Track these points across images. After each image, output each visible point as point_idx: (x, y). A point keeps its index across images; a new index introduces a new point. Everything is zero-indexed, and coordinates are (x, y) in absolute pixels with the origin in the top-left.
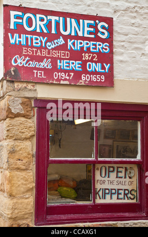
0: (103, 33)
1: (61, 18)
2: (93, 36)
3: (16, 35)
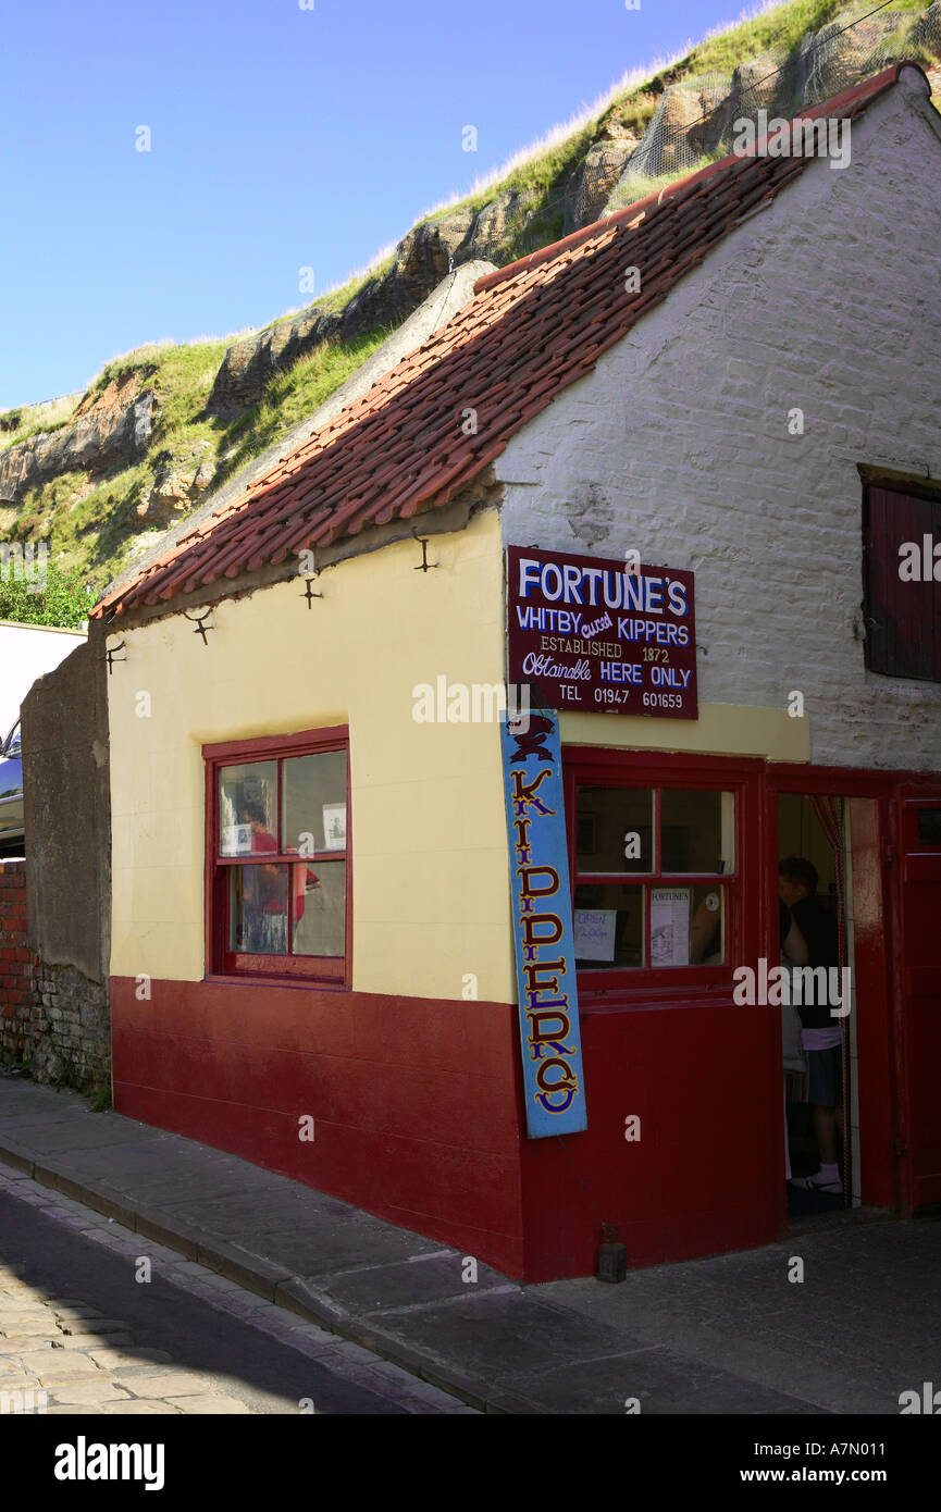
0: (677, 605)
1: (606, 572)
2: (660, 611)
3: (530, 610)
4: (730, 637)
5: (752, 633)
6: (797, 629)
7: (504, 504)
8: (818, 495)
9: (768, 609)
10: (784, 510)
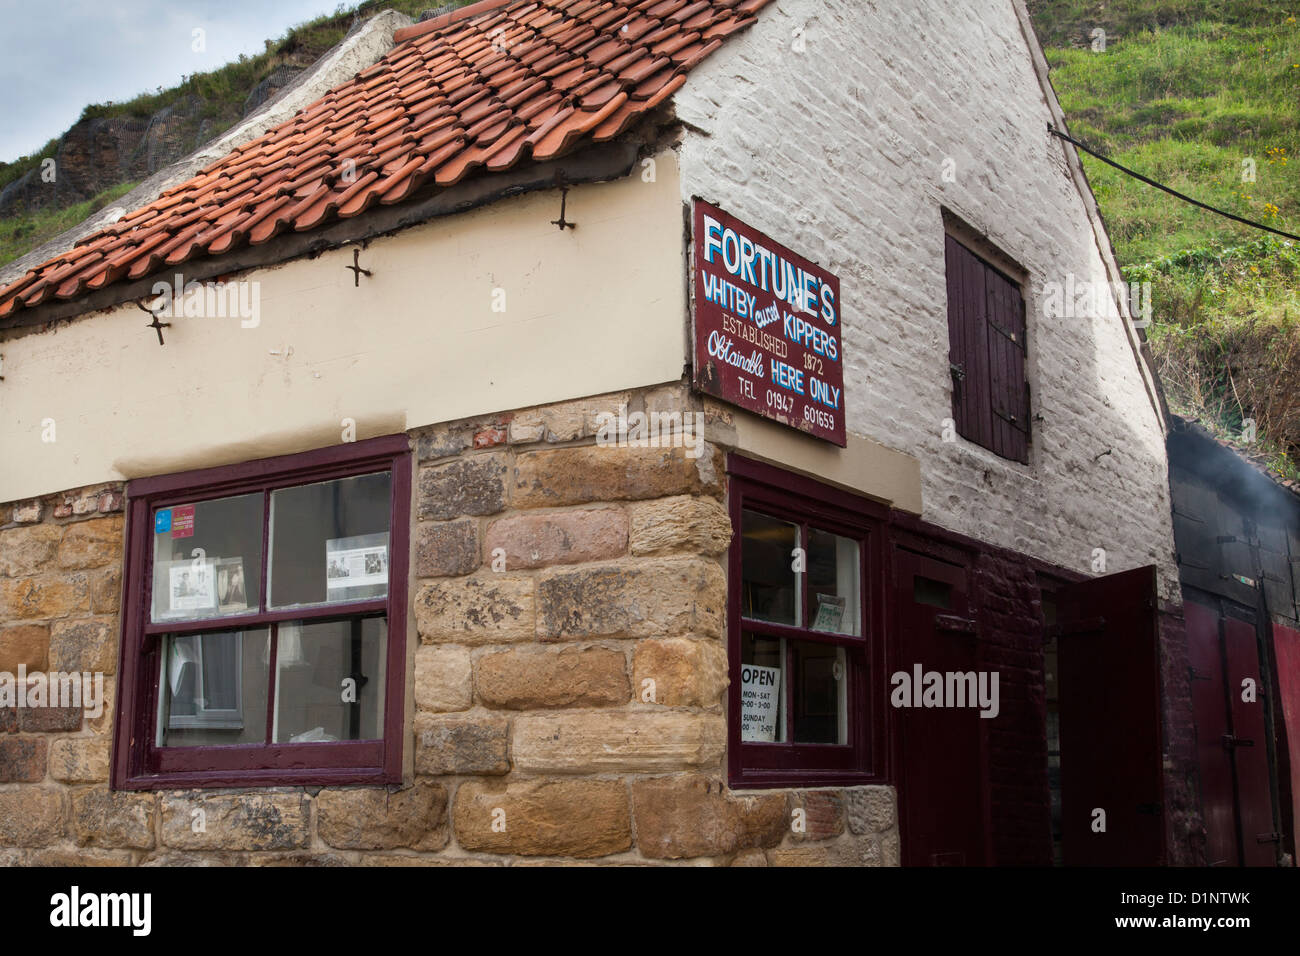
0: (827, 310)
1: (774, 255)
2: (814, 314)
3: (713, 278)
4: (860, 362)
5: (875, 362)
6: (906, 368)
7: (683, 148)
8: (917, 227)
9: (886, 339)
10: (894, 235)
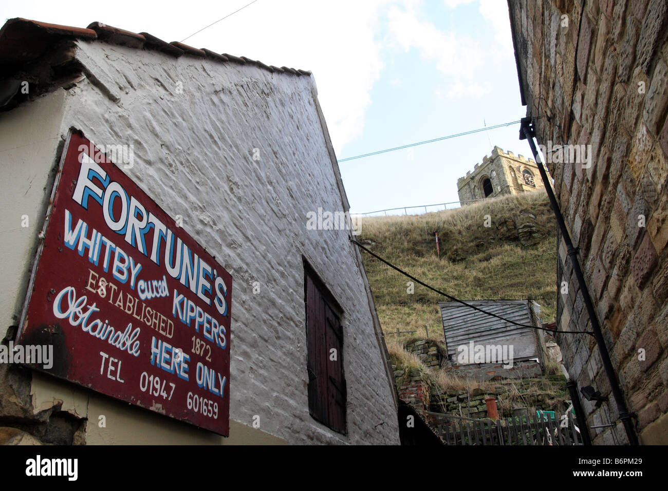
0: (221, 302)
1: (170, 232)
2: (207, 301)
3: (82, 225)
4: (245, 354)
5: (257, 356)
6: (280, 363)
7: (76, 90)
8: (288, 262)
9: (266, 337)
10: (274, 262)
